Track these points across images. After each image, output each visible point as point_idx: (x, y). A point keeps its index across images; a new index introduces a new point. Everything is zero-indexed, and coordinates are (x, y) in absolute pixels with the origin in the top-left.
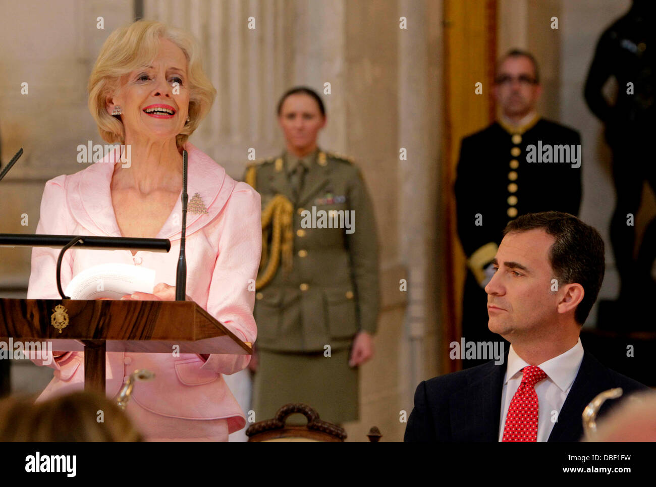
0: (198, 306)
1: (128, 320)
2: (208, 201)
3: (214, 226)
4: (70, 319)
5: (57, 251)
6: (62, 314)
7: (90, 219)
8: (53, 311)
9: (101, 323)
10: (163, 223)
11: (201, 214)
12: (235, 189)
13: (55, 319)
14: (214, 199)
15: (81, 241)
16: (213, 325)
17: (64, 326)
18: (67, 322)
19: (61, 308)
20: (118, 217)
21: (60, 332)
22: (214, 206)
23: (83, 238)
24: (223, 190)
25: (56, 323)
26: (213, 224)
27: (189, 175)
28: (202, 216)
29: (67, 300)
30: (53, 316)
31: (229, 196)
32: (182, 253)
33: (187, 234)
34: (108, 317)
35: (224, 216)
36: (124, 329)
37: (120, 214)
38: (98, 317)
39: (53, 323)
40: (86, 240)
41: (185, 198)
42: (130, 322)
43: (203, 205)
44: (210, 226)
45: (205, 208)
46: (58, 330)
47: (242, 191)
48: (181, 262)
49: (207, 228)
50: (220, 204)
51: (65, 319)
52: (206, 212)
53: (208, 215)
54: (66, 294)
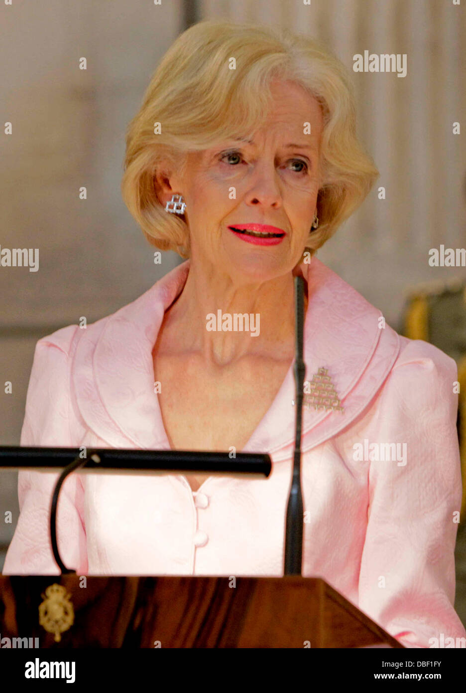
0: (328, 587)
1: (190, 615)
2: (344, 384)
3: (357, 434)
4: (77, 612)
5: (50, 477)
6: (60, 604)
7: (111, 419)
8: (43, 596)
9: (137, 621)
10: (257, 424)
11: (329, 411)
12: (399, 359)
13: (46, 613)
14: (356, 380)
15: (96, 458)
16: (358, 625)
17: (65, 627)
18: (70, 620)
19: (58, 591)
20: (166, 412)
21: (58, 638)
22: (357, 393)
23: (101, 452)
24: (376, 360)
25: (49, 620)
26: (354, 429)
27: (308, 330)
28: (331, 414)
29: (72, 575)
30: (42, 608)
31: (387, 373)
32: (296, 480)
33: (304, 448)
34: (151, 610)
35: (378, 413)
36: (184, 631)
37: (171, 406)
38: (131, 610)
39: (43, 621)
40: (107, 455)
41: (301, 372)
42: (194, 618)
43: (334, 391)
44: (349, 433)
45: (336, 398)
46: (53, 635)
47: (414, 363)
48: (294, 500)
49: (343, 436)
50: (367, 390)
51: (66, 613)
52: (340, 407)
53: (343, 413)
54: (69, 563)
